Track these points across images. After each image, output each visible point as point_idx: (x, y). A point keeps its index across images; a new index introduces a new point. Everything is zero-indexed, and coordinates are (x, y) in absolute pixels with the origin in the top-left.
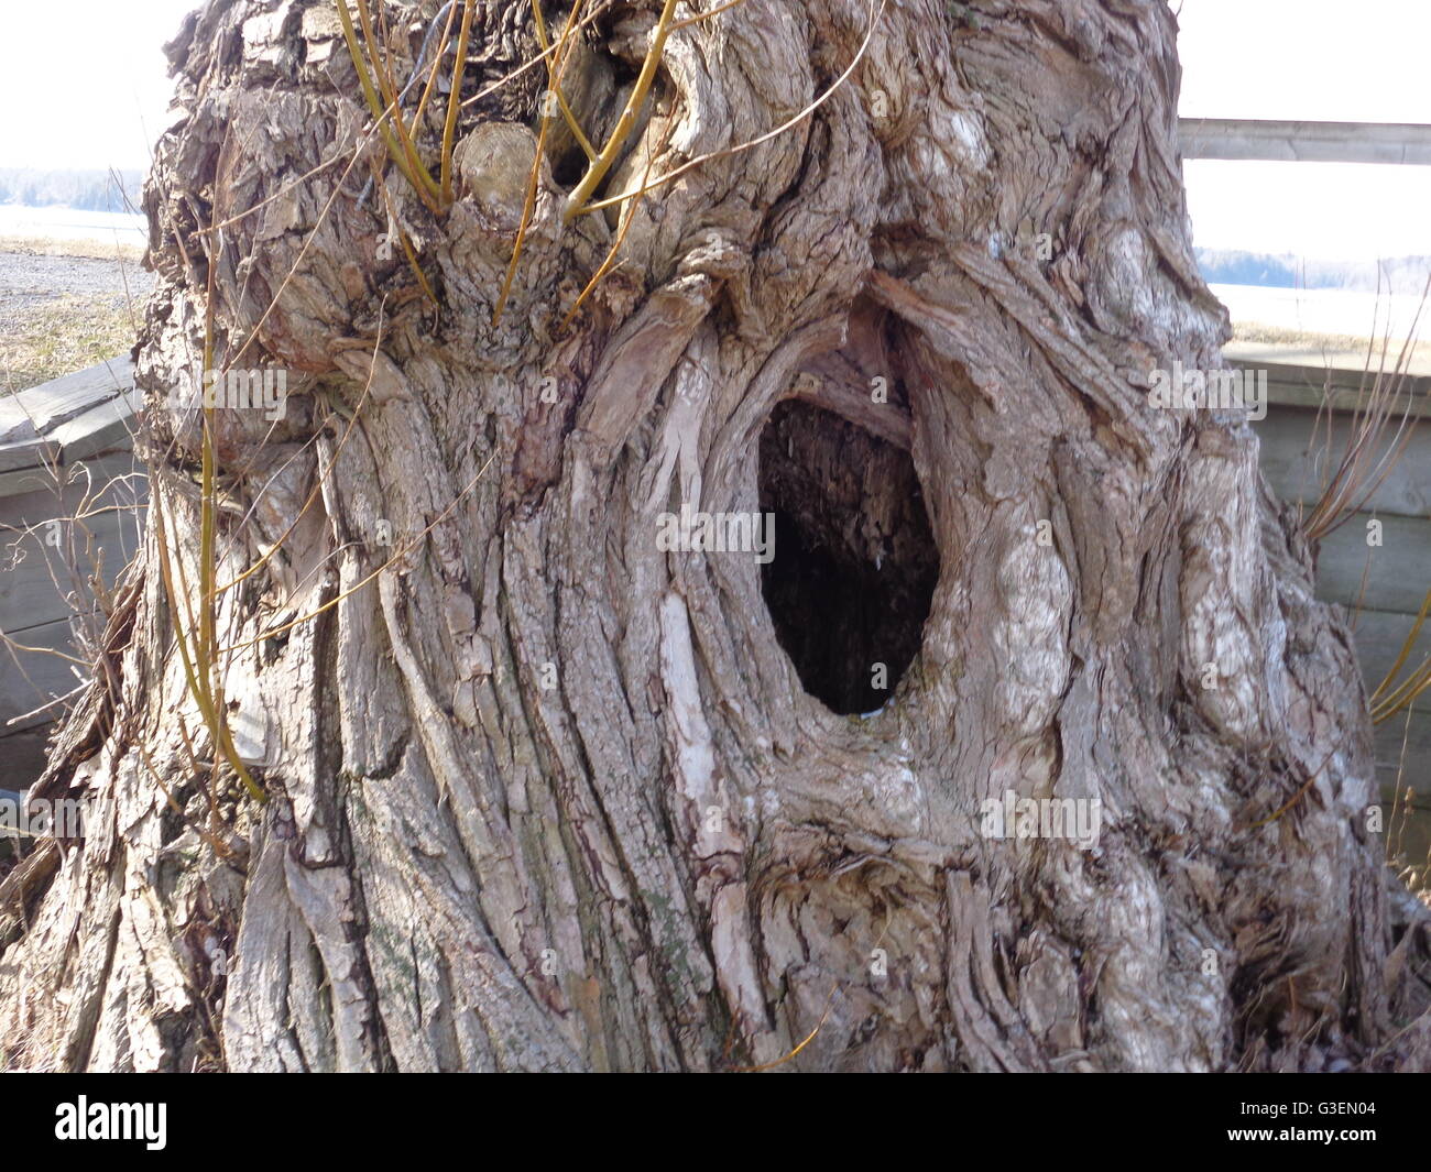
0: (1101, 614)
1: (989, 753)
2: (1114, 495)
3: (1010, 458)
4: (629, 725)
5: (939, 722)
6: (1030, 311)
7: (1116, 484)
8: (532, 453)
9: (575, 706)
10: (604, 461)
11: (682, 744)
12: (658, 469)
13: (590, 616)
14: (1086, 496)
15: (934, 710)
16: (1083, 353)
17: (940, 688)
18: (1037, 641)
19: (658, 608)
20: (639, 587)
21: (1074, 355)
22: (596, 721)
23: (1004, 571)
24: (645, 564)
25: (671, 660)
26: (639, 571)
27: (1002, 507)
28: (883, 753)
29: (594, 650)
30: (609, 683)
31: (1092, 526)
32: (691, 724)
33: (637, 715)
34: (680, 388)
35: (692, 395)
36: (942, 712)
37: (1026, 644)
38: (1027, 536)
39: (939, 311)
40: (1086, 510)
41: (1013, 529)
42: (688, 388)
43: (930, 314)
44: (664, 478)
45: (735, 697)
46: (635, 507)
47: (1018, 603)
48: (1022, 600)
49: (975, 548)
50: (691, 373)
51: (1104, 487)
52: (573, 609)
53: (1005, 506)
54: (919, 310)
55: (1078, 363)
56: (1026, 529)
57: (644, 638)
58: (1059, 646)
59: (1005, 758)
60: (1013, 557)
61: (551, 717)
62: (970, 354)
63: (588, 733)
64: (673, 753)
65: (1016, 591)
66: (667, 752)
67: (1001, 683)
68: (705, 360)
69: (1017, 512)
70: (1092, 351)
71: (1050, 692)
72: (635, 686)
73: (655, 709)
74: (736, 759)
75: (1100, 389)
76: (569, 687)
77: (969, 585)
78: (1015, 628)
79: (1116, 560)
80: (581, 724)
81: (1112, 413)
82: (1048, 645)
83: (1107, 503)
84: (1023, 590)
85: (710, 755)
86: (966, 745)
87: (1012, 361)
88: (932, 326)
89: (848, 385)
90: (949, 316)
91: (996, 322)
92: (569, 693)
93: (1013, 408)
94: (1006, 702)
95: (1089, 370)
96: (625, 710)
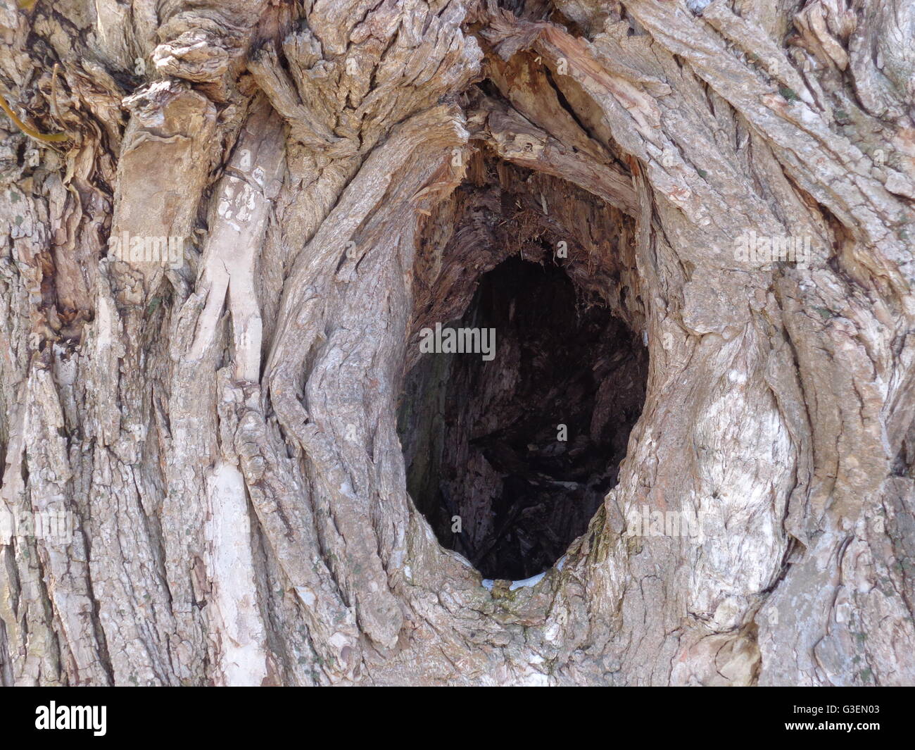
0: (839, 484)
1: (670, 644)
2: (849, 346)
3: (715, 282)
4: (164, 618)
5: (603, 605)
6: (745, 87)
7: (854, 332)
8: (69, 279)
9: (98, 593)
10: (138, 297)
11: (226, 645)
12: (201, 308)
13: (125, 483)
14: (812, 342)
15: (600, 588)
16: (823, 144)
17: (611, 562)
18: (734, 522)
19: (204, 479)
20: (179, 453)
21: (808, 149)
22: (120, 613)
23: (700, 428)
24: (189, 426)
25: (218, 543)
26: (180, 434)
27: (706, 342)
28: (511, 650)
29: (126, 526)
30: (142, 565)
31: (822, 379)
32: (240, 622)
33: (176, 606)
34: (223, 208)
35: (241, 215)
36: (610, 594)
37: (720, 524)
38: (733, 385)
39: (622, 85)
40: (812, 359)
41: (717, 373)
42: (234, 209)
43: (610, 89)
44: (210, 319)
45: (307, 585)
46: (174, 356)
47: (714, 471)
48: (718, 468)
49: (673, 387)
50: (238, 189)
51: (835, 334)
52: (107, 473)
53: (710, 342)
54: (600, 81)
55: (811, 162)
56: (733, 376)
57: (186, 515)
58: (767, 529)
59: (693, 649)
60: (713, 411)
61: (68, 605)
62: (652, 148)
63: (110, 626)
64: (216, 654)
65: (711, 453)
66: (211, 652)
67: (684, 569)
68: (260, 170)
69: (724, 352)
70: (838, 143)
71: (746, 587)
72: (173, 571)
73: (199, 599)
74: (302, 660)
75: (838, 199)
76: (94, 568)
77: (658, 436)
78: (707, 502)
79: (856, 425)
80: (103, 614)
81: (856, 233)
82: (750, 527)
83: (838, 356)
84: (719, 456)
85: (263, 658)
86: (637, 634)
87: (717, 157)
88: (610, 106)
89: (575, 150)
90: (633, 93)
91: (696, 102)
92: (93, 576)
93: (718, 219)
94: (689, 594)
95: (829, 170)
96: (160, 599)
